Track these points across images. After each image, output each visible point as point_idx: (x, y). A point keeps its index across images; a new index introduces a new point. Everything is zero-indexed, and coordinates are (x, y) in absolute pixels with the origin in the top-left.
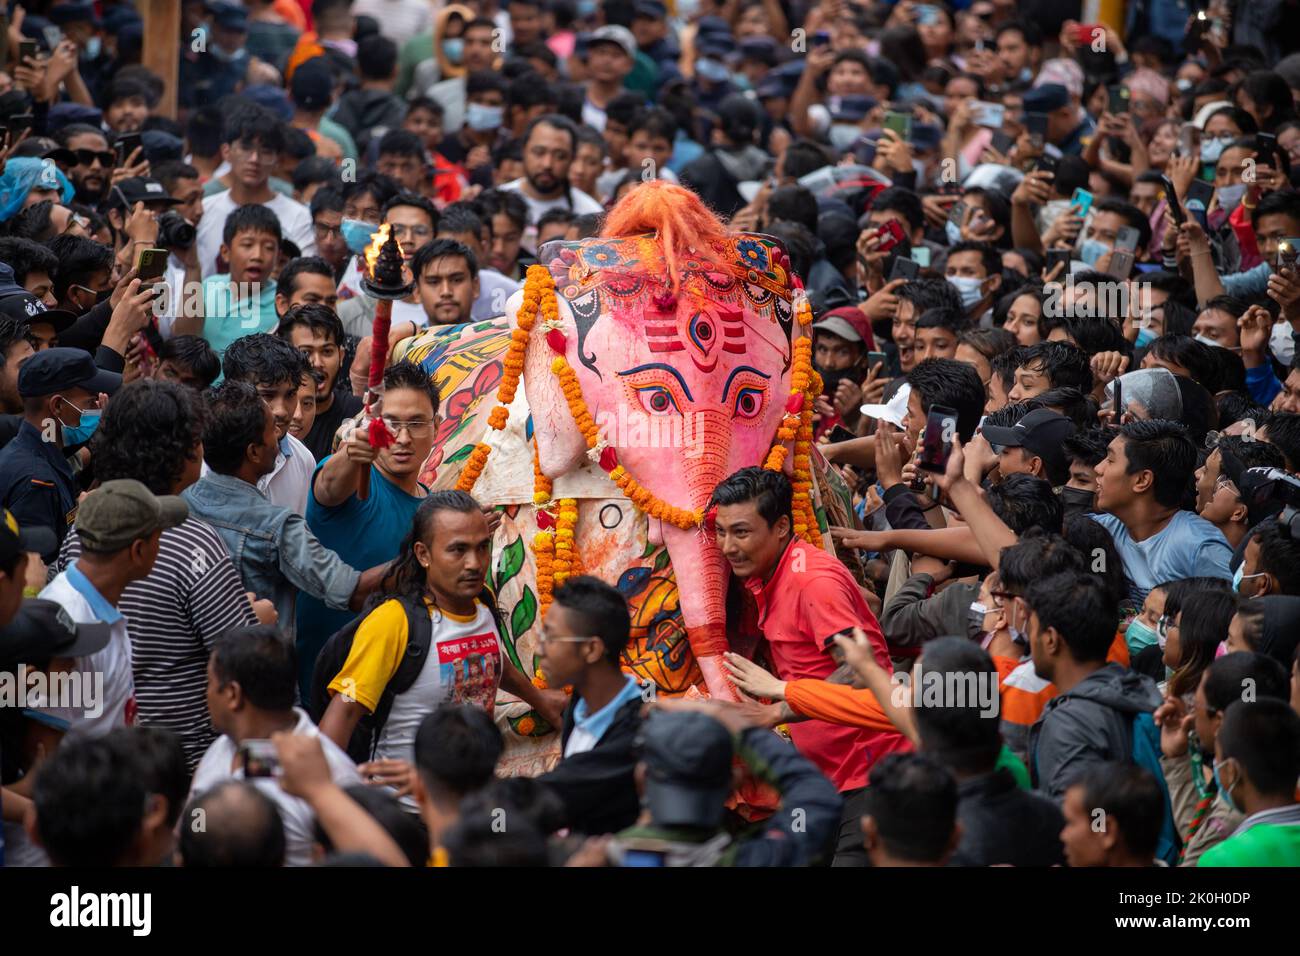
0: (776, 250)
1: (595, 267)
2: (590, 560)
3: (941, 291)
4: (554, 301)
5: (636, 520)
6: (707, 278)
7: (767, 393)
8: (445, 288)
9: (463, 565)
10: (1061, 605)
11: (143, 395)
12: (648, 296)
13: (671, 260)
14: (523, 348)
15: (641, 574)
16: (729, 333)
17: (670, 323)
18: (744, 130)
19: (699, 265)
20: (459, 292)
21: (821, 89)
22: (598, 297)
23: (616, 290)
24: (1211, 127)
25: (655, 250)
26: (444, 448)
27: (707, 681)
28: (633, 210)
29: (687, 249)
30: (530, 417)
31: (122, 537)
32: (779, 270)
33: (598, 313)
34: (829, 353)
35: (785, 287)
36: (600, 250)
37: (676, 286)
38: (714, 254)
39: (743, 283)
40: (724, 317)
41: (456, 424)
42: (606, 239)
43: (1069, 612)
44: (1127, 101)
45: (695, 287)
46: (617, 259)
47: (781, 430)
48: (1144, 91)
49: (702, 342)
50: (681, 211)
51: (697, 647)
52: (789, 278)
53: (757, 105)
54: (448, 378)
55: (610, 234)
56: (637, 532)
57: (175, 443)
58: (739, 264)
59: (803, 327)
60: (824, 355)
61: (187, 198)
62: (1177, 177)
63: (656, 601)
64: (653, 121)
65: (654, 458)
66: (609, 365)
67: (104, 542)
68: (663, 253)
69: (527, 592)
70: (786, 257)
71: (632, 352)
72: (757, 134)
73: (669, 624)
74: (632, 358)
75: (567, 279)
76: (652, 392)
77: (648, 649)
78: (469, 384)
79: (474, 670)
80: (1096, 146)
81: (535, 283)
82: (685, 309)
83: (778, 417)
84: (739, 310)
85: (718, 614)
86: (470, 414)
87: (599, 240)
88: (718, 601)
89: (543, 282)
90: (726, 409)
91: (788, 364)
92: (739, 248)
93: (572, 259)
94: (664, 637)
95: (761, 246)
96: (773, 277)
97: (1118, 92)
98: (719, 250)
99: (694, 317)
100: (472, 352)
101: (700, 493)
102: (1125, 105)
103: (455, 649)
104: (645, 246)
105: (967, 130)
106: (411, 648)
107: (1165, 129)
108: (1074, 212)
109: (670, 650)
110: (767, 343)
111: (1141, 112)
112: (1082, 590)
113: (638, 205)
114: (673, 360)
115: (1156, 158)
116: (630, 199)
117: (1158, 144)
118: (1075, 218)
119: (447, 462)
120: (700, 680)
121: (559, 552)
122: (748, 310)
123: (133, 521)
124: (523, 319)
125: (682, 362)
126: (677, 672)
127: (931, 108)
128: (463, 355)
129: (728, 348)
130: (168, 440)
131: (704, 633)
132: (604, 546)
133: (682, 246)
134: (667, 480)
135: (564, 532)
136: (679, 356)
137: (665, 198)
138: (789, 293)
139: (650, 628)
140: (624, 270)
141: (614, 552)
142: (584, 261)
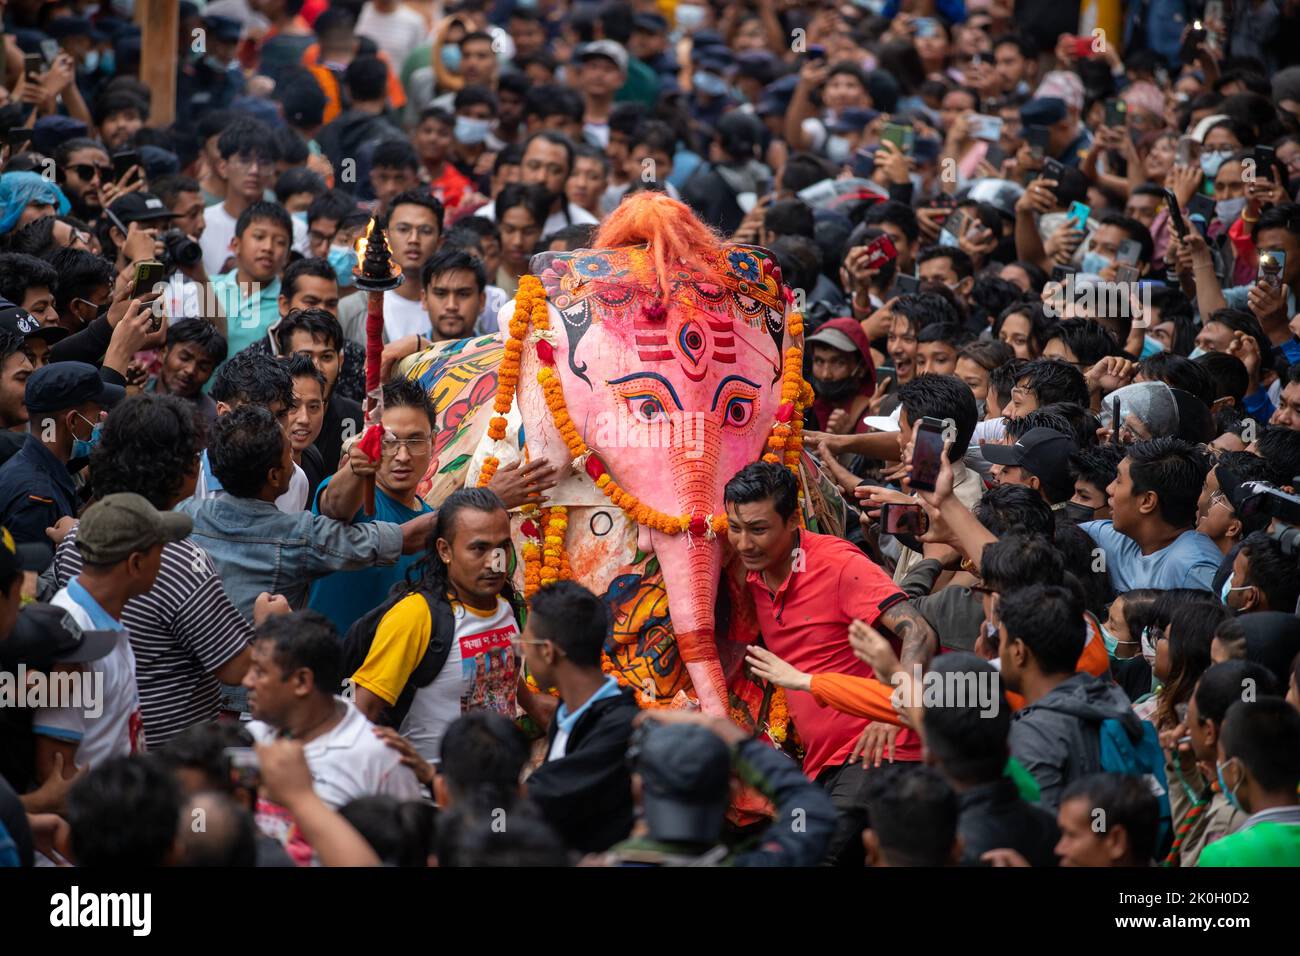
0: (767, 261)
1: (586, 277)
2: (580, 567)
3: (934, 304)
4: (545, 311)
5: (626, 527)
6: (698, 288)
7: (757, 403)
8: (450, 302)
9: (483, 564)
10: (1028, 616)
11: (146, 408)
12: (639, 306)
13: (661, 270)
14: (516, 357)
15: (631, 581)
16: (719, 342)
17: (660, 333)
18: (744, 145)
19: (689, 276)
20: (465, 306)
21: (816, 104)
22: (589, 307)
23: (606, 300)
24: (1210, 140)
25: (646, 260)
26: (440, 458)
27: (696, 687)
28: (625, 220)
29: (678, 259)
30: (522, 426)
31: (118, 549)
32: (771, 282)
33: (587, 324)
34: (826, 365)
35: (776, 298)
36: (592, 260)
37: (666, 294)
38: (704, 266)
39: (733, 293)
40: (714, 327)
41: (452, 434)
42: (598, 250)
43: (1036, 623)
44: (1124, 114)
45: (685, 297)
46: (609, 269)
47: (771, 438)
48: (1141, 105)
49: (692, 352)
50: (673, 223)
51: (685, 652)
52: (780, 289)
53: (756, 120)
54: (446, 390)
55: (602, 245)
56: (627, 539)
57: (176, 459)
58: (731, 275)
59: (794, 338)
60: (821, 366)
61: (188, 213)
62: (1178, 189)
63: (647, 607)
64: (654, 137)
65: (642, 466)
66: (600, 374)
67: (100, 555)
68: (654, 263)
70: (777, 268)
71: (622, 361)
72: (757, 149)
73: (658, 630)
74: (622, 366)
75: (559, 289)
76: (643, 400)
77: (637, 655)
78: (465, 395)
79: (495, 663)
80: (1093, 159)
81: (526, 293)
82: (675, 319)
83: (768, 426)
84: (729, 320)
85: (705, 621)
86: (465, 424)
87: (591, 251)
88: (707, 607)
89: (533, 292)
90: (716, 417)
91: (779, 374)
92: (730, 259)
93: (563, 270)
94: (654, 643)
95: (753, 258)
96: (764, 288)
97: (1114, 106)
98: (710, 261)
99: (684, 327)
100: (470, 364)
101: (689, 500)
102: (1120, 118)
103: (477, 643)
104: (636, 256)
105: (965, 143)
106: (434, 644)
107: (1163, 142)
108: (1072, 225)
109: (660, 657)
110: (757, 352)
111: (1139, 126)
112: (1049, 602)
113: (630, 216)
114: (663, 369)
115: (1153, 171)
116: (623, 211)
117: (1155, 157)
118: (1072, 231)
119: (442, 472)
120: (689, 686)
121: (546, 559)
122: (738, 320)
123: (129, 533)
124: (516, 329)
125: (672, 371)
126: (667, 678)
127: (929, 122)
128: (461, 367)
129: (717, 357)
130: (170, 456)
131: (693, 639)
132: (595, 553)
133: (672, 256)
134: (656, 486)
135: (552, 539)
136: (669, 365)
137: (657, 209)
138: (781, 304)
139: (640, 635)
140: (615, 280)
141: (605, 559)
142: (576, 272)
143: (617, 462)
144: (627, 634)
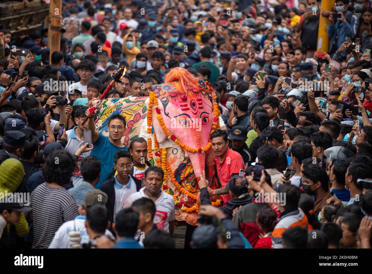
0: (207, 82)
1: (166, 91)
2: (171, 162)
4: (157, 101)
5: (181, 152)
6: (193, 91)
7: (209, 118)
12: (180, 97)
13: (184, 87)
14: (151, 112)
15: (184, 165)
16: (199, 104)
17: (185, 103)
19: (191, 88)
22: (168, 98)
23: (172, 96)
25: (179, 85)
28: (173, 75)
32: (208, 87)
33: (168, 102)
35: (210, 91)
36: (166, 86)
37: (186, 94)
38: (193, 85)
39: (201, 91)
40: (198, 100)
41: (131, 130)
45: (190, 94)
46: (171, 88)
47: (213, 126)
49: (194, 107)
50: (185, 75)
52: (210, 88)
56: (182, 155)
58: (199, 86)
59: (215, 100)
63: (188, 171)
65: (185, 137)
66: (172, 115)
68: (182, 85)
71: (177, 111)
73: (191, 176)
74: (177, 113)
75: (159, 94)
77: (187, 183)
78: (132, 119)
82: (189, 100)
83: (212, 123)
84: (201, 98)
86: (134, 127)
89: (153, 96)
91: (213, 109)
92: (199, 82)
93: (160, 89)
94: (191, 180)
95: (203, 81)
96: (207, 89)
98: (194, 83)
99: (191, 101)
101: (197, 144)
103: (139, 176)
104: (177, 84)
109: (193, 183)
110: (208, 105)
114: (187, 112)
121: (162, 162)
122: (203, 98)
124: (150, 106)
126: (195, 188)
128: (128, 111)
129: (199, 108)
132: (174, 159)
133: (186, 84)
134: (188, 142)
135: (163, 156)
136: (189, 112)
137: (180, 72)
139: (187, 178)
140: (173, 91)
141: (177, 160)
142: (163, 90)
143: (178, 136)
144: (184, 178)
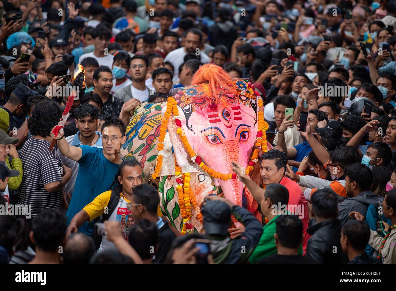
0: (249, 83)
1: (190, 96)
2: (196, 192)
4: (177, 109)
6: (227, 96)
7: (250, 132)
8: (163, 84)
12: (208, 104)
13: (214, 91)
16: (236, 114)
17: (216, 113)
19: (224, 92)
22: (191, 106)
23: (197, 104)
25: (209, 88)
30: (172, 146)
32: (251, 90)
33: (192, 111)
35: (253, 95)
36: (191, 90)
37: (217, 100)
38: (228, 88)
39: (239, 96)
40: (234, 109)
41: (150, 147)
45: (223, 100)
46: (197, 92)
47: (256, 143)
48: (357, 13)
49: (227, 118)
50: (217, 74)
52: (254, 92)
54: (146, 130)
55: (194, 84)
58: (238, 90)
59: (260, 108)
65: (214, 158)
66: (197, 129)
68: (212, 89)
69: (176, 204)
71: (204, 124)
75: (181, 101)
76: (212, 136)
78: (153, 133)
81: (170, 103)
82: (220, 108)
84: (238, 105)
86: (154, 144)
88: (239, 203)
89: (173, 103)
90: (237, 139)
91: (256, 121)
92: (237, 84)
93: (182, 94)
95: (244, 82)
96: (249, 92)
97: (349, 13)
98: (230, 86)
99: (223, 110)
100: (153, 120)
104: (206, 87)
107: (365, 25)
110: (248, 115)
111: (356, 19)
113: (202, 74)
114: (218, 125)
119: (148, 161)
121: (185, 191)
122: (241, 105)
124: (166, 115)
125: (221, 125)
128: (151, 121)
129: (236, 119)
132: (200, 188)
133: (218, 86)
135: (186, 184)
137: (211, 70)
138: (255, 97)
140: (199, 96)
141: (204, 190)
142: (186, 94)
143: (205, 158)
